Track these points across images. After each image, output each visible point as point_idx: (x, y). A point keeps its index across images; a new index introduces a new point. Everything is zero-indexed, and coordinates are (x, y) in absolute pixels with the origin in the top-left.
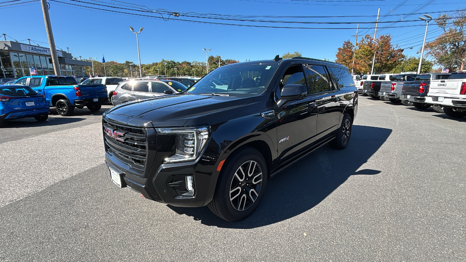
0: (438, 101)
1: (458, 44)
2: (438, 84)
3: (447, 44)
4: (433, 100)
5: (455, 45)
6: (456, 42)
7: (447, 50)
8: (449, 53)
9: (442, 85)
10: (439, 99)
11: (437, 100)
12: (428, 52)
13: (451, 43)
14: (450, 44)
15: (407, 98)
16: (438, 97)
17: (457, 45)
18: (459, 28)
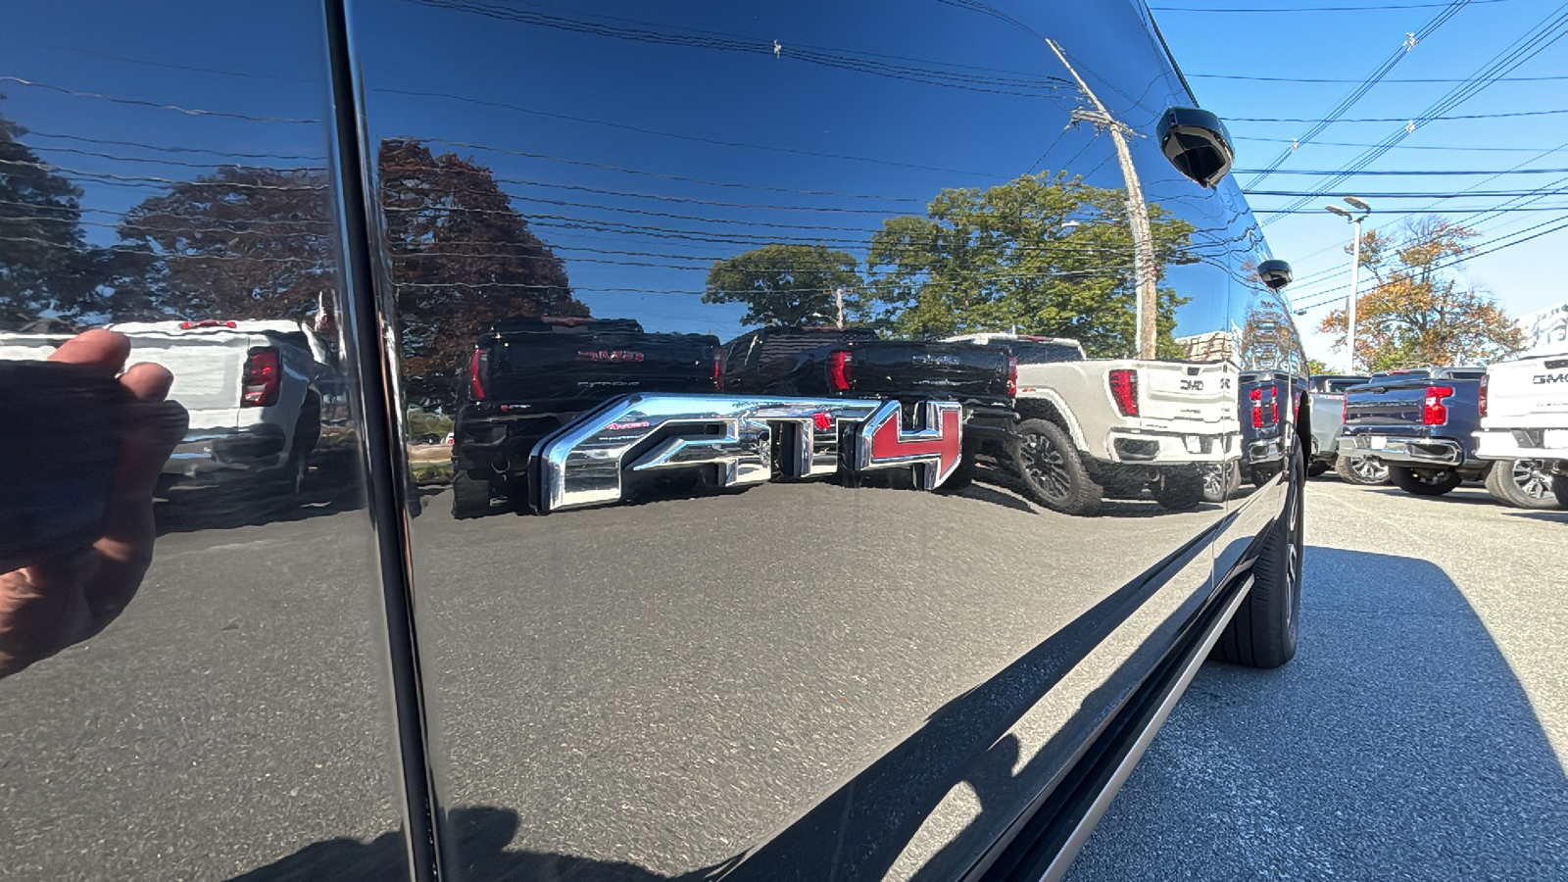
0: (1546, 444)
1: (1424, 319)
2: (1535, 377)
3: (1390, 318)
4: (1521, 445)
5: (1414, 322)
6: (1415, 310)
7: (1393, 337)
8: (1397, 344)
9: (1555, 381)
10: (1549, 438)
11: (1540, 444)
12: (1338, 337)
13: (1404, 316)
14: (1399, 319)
15: (1369, 446)
16: (1541, 431)
17: (1421, 321)
18: (1419, 270)
